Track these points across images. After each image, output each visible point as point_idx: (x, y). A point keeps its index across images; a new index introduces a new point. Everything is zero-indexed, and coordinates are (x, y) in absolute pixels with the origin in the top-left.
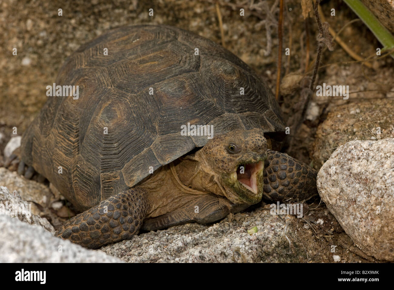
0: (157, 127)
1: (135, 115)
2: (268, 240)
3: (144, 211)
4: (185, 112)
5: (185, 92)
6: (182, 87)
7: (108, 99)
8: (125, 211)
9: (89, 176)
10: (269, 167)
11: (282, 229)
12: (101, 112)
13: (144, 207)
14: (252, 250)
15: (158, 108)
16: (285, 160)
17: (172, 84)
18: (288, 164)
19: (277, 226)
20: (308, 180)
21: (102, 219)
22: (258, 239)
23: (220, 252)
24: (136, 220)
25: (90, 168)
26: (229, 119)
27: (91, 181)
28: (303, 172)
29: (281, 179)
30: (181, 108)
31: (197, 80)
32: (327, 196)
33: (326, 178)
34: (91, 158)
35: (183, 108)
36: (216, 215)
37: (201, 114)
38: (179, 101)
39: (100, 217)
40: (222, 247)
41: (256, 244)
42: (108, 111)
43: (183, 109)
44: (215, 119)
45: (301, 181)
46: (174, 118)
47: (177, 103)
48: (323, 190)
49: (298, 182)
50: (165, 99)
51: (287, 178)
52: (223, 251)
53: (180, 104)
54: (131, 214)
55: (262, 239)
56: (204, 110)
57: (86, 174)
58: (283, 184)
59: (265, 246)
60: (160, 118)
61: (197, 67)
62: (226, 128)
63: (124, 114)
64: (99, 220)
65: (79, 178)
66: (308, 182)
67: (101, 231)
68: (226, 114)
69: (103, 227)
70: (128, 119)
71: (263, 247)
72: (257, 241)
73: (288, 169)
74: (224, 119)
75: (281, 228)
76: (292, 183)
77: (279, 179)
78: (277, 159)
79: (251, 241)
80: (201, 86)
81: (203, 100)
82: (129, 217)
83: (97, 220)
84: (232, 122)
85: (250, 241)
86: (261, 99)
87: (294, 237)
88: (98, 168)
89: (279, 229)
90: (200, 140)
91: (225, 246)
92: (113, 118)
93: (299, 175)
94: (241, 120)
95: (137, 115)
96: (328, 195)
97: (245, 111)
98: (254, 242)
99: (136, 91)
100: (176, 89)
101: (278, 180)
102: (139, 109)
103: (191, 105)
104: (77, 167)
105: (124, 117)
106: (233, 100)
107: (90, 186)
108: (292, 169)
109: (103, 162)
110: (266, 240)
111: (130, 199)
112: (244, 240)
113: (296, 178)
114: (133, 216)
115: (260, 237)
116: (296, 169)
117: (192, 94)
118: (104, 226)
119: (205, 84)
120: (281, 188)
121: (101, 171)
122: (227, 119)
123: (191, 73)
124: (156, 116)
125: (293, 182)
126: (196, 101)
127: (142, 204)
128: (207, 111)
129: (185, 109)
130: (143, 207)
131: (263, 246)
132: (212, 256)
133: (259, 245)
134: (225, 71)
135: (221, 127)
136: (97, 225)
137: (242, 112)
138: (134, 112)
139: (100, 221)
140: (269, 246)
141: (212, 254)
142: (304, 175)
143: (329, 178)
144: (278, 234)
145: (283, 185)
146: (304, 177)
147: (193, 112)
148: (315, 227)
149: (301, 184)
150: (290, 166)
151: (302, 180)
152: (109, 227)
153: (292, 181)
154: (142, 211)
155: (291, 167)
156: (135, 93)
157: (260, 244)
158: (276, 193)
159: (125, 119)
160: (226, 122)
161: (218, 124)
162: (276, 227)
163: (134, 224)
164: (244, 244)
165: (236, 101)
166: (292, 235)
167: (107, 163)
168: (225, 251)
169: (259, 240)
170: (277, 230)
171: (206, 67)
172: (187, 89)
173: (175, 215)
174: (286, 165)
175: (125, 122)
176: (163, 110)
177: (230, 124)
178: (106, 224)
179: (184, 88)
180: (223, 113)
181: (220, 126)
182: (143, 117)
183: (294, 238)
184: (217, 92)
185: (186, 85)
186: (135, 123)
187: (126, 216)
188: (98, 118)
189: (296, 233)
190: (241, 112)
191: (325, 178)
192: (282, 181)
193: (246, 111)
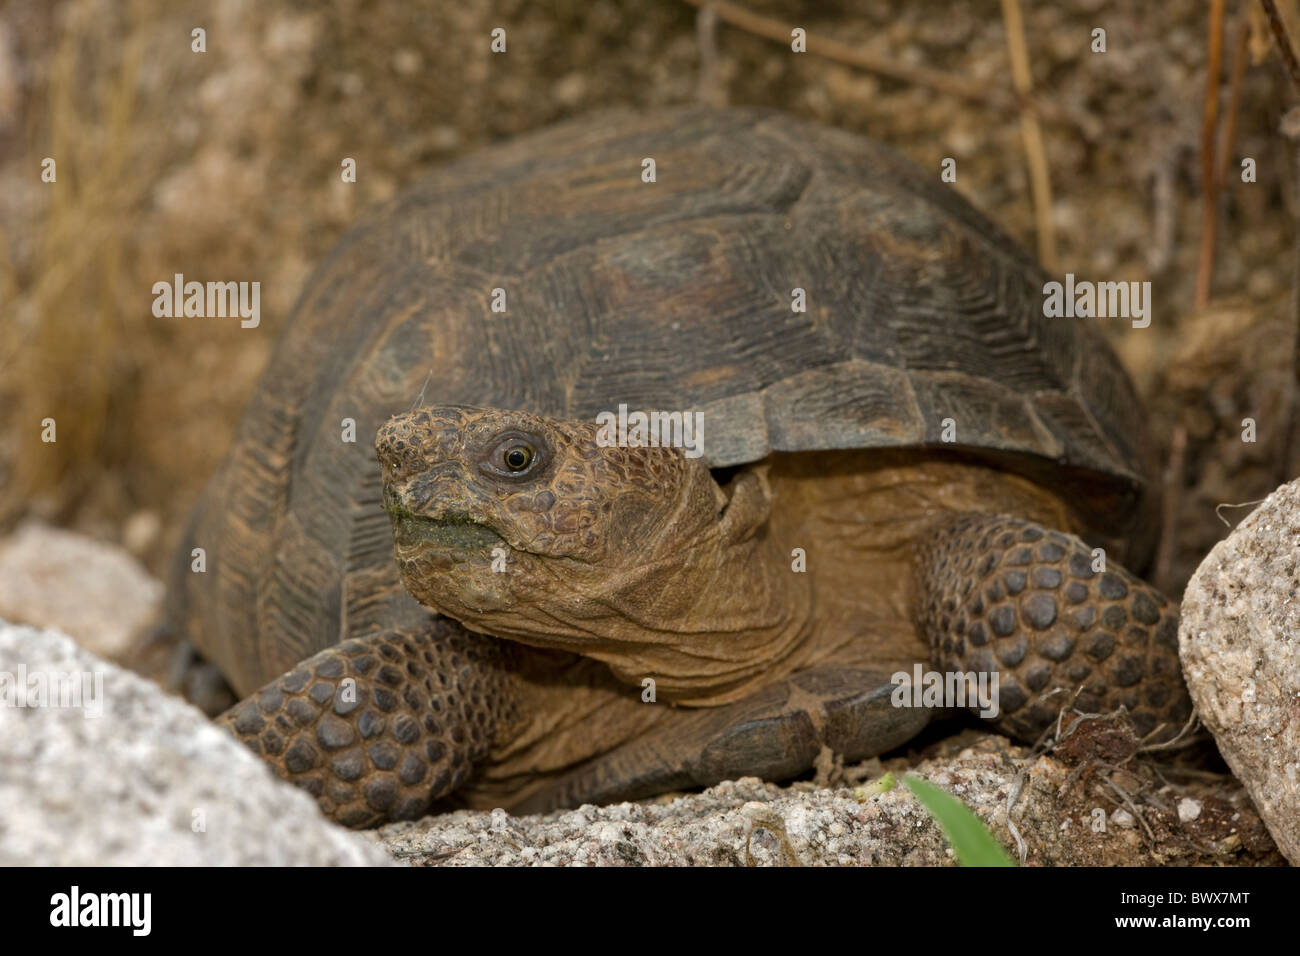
0: (569, 391)
1: (496, 350)
2: (932, 831)
3: (481, 717)
4: (688, 341)
5: (705, 272)
6: (700, 253)
7: (416, 295)
8: (385, 688)
9: (309, 591)
10: (993, 577)
11: (1001, 796)
12: (382, 342)
13: (483, 702)
14: (852, 855)
15: (588, 321)
16: (1061, 551)
17: (661, 245)
18: (1067, 567)
19: (982, 782)
20: (1161, 655)
21: (290, 709)
22: (884, 817)
23: (714, 846)
24: (432, 738)
25: (312, 560)
26: (860, 382)
27: (311, 609)
28: (1134, 613)
29: (1035, 626)
30: (676, 326)
31: (764, 241)
32: (1212, 692)
33: (1207, 613)
34: (321, 519)
35: (682, 326)
36: (756, 738)
37: (749, 351)
38: (671, 301)
39: (280, 702)
40: (727, 827)
41: (873, 835)
42: (404, 335)
43: (684, 329)
44: (802, 375)
45: (1128, 653)
46: (638, 362)
47: (662, 307)
48: (1198, 669)
49: (1112, 651)
50: (621, 292)
51: (1059, 624)
52: (728, 842)
53: (674, 312)
54: (415, 706)
55: (902, 821)
56: (768, 339)
57: (302, 586)
58: (1042, 650)
59: (916, 852)
60: (586, 357)
61: (785, 202)
62: (841, 410)
63: (459, 345)
64: (277, 715)
65: (280, 608)
66: (1162, 666)
67: (287, 761)
68: (856, 363)
69: (292, 744)
70: (468, 363)
71: (905, 854)
72: (883, 826)
73: (1067, 586)
74: (842, 377)
75: (996, 793)
76: (1085, 653)
77: (1028, 626)
78: (1029, 545)
79: (855, 824)
80: (777, 262)
81: (771, 304)
82: (401, 716)
83: (270, 713)
84: (872, 391)
85: (850, 821)
86: (1035, 350)
87: (1052, 837)
88: (337, 555)
89: (985, 796)
90: (722, 439)
91: (737, 825)
92: (416, 361)
93: (1116, 619)
94: (911, 393)
95: (505, 349)
96: (1214, 684)
97: (943, 369)
98: (867, 827)
99: (521, 266)
100: (669, 259)
101: (1027, 630)
102: (517, 329)
103: (716, 319)
104: (277, 564)
105: (457, 357)
106: (898, 324)
107: (307, 632)
108: (1085, 588)
109: (360, 529)
110: (924, 829)
111: (421, 653)
112: (827, 814)
113: (1100, 630)
114: (423, 719)
115: (894, 811)
116: (1104, 592)
117: (733, 281)
118: (298, 742)
119: (798, 254)
120: (1036, 665)
121: (348, 565)
122: (855, 379)
123: (751, 217)
124: (571, 354)
125: (1088, 647)
126: (744, 308)
127: (476, 687)
128: (778, 345)
129: (689, 331)
130: (476, 700)
131: (906, 851)
132: (674, 855)
133: (891, 846)
134: (897, 229)
135: (820, 404)
136: (271, 736)
137: (926, 368)
138: (497, 338)
139: (280, 720)
140: (932, 854)
141: (676, 846)
142: (1141, 626)
143: (1216, 610)
144: (981, 811)
145: (1046, 655)
146: (1142, 634)
147: (722, 342)
148: (1154, 814)
149: (1129, 664)
150: (1076, 576)
151: (1129, 645)
152: (317, 748)
153: (1086, 643)
154: (469, 715)
155: (1082, 582)
156: (520, 273)
157: (896, 842)
158: (1018, 688)
159: (458, 364)
160: (845, 388)
161: (811, 393)
162: (976, 786)
163: (423, 749)
164: (825, 828)
165: (912, 330)
166: (1043, 828)
167: (369, 532)
168: (737, 846)
169: (890, 822)
170: (979, 799)
171: (819, 202)
172: (718, 261)
173: (623, 758)
174: (1059, 572)
175: (458, 375)
176: (605, 332)
177: (862, 398)
178: (307, 735)
179: (704, 256)
180: (843, 357)
181: (816, 401)
182: (526, 355)
183: (1047, 840)
184: (838, 287)
185: (715, 250)
186: (493, 379)
187: (387, 708)
188: (368, 365)
189: (1064, 826)
190: (920, 368)
191: (1202, 612)
192: (1041, 636)
193: (949, 369)
